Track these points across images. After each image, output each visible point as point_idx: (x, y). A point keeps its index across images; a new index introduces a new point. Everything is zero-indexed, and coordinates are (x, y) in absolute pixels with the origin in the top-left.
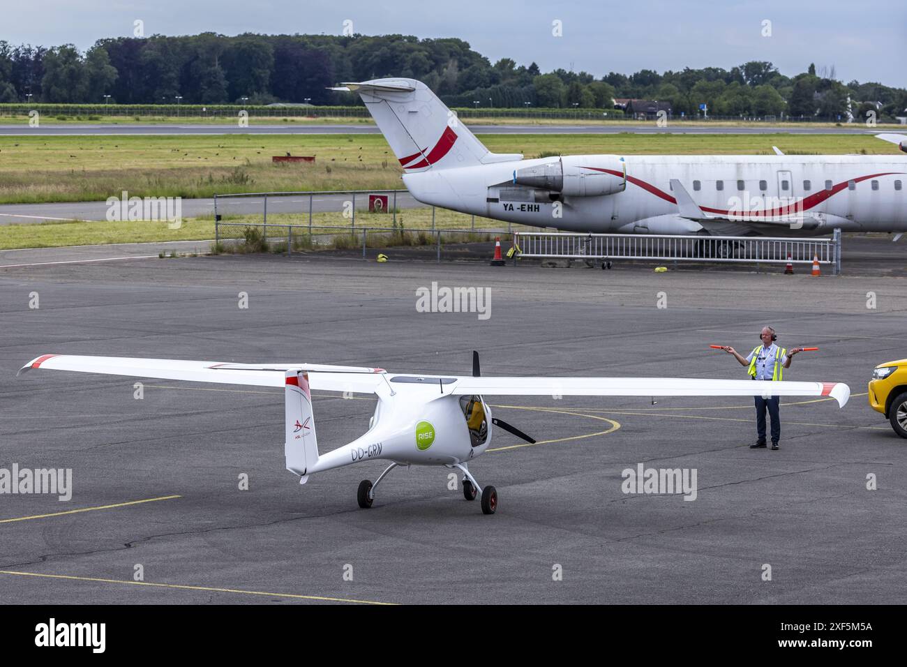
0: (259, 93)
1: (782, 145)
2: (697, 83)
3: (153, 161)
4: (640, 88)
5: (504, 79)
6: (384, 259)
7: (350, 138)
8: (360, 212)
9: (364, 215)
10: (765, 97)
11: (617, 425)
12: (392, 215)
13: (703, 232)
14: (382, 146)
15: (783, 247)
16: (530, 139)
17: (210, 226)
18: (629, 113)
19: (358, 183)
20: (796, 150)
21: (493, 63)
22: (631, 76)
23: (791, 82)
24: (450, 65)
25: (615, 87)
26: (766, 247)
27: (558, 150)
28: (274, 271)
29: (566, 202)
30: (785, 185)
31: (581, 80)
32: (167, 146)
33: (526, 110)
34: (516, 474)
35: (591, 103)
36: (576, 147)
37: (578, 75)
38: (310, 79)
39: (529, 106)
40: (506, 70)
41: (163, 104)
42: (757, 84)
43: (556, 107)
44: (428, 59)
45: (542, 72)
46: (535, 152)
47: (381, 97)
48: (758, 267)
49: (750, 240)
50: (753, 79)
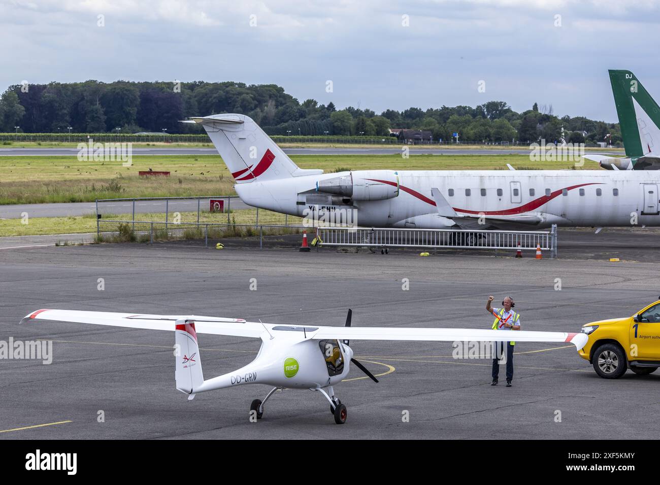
0: (129, 125)
1: (514, 163)
2: (451, 117)
3: (51, 175)
4: (409, 121)
5: (309, 115)
6: (220, 247)
7: (196, 158)
8: (203, 212)
9: (206, 215)
10: (501, 127)
11: (392, 369)
12: (227, 214)
13: (455, 226)
14: (220, 163)
15: (515, 238)
16: (328, 159)
17: (93, 223)
18: (401, 139)
19: (201, 190)
20: (524, 167)
21: (301, 102)
22: (402, 112)
23: (520, 117)
24: (269, 104)
25: (391, 120)
26: (502, 237)
27: (349, 167)
28: (140, 256)
29: (355, 204)
30: (516, 192)
31: (366, 115)
32: (61, 164)
33: (325, 137)
34: (319, 405)
35: (373, 132)
36: (362, 164)
37: (363, 111)
38: (166, 115)
39: (328, 134)
40: (311, 108)
41: (58, 133)
42: (495, 118)
43: (347, 135)
44: (253, 100)
45: (337, 109)
46: (332, 168)
47: (219, 128)
48: (497, 252)
49: (490, 233)
50: (492, 114)
